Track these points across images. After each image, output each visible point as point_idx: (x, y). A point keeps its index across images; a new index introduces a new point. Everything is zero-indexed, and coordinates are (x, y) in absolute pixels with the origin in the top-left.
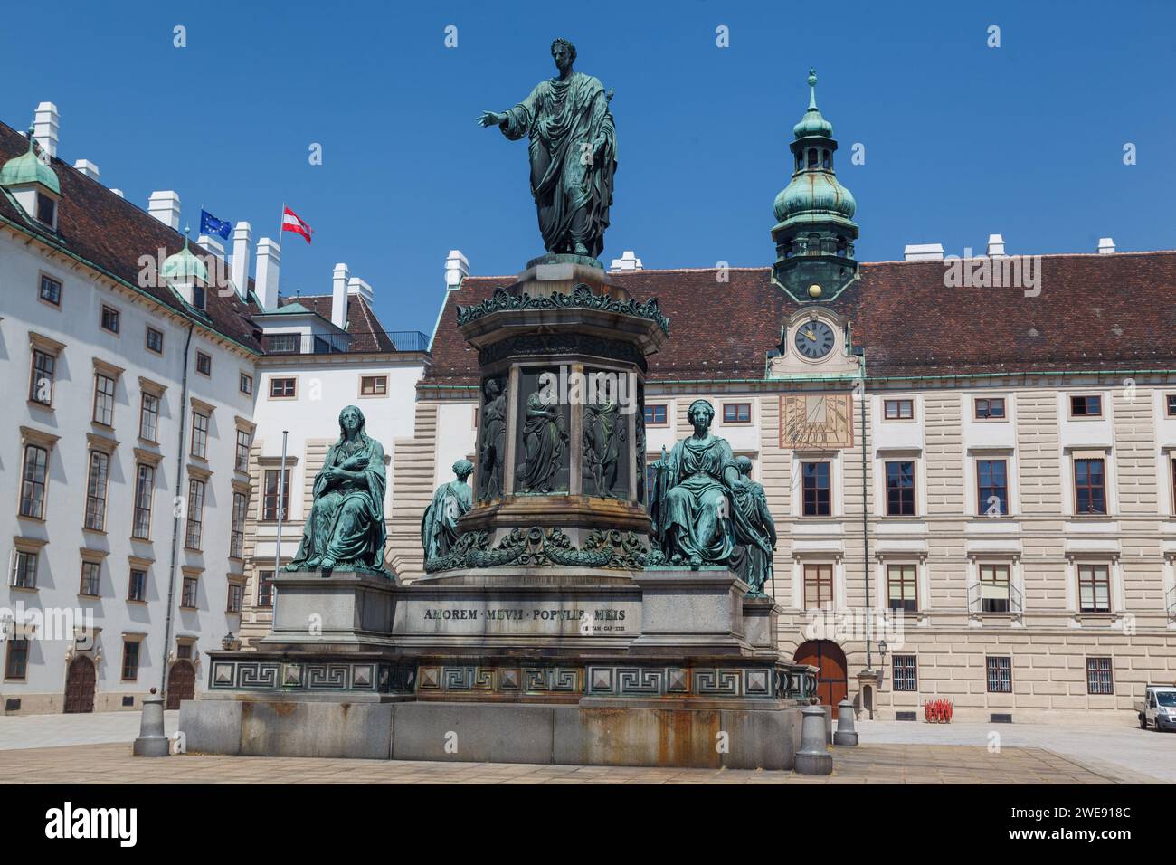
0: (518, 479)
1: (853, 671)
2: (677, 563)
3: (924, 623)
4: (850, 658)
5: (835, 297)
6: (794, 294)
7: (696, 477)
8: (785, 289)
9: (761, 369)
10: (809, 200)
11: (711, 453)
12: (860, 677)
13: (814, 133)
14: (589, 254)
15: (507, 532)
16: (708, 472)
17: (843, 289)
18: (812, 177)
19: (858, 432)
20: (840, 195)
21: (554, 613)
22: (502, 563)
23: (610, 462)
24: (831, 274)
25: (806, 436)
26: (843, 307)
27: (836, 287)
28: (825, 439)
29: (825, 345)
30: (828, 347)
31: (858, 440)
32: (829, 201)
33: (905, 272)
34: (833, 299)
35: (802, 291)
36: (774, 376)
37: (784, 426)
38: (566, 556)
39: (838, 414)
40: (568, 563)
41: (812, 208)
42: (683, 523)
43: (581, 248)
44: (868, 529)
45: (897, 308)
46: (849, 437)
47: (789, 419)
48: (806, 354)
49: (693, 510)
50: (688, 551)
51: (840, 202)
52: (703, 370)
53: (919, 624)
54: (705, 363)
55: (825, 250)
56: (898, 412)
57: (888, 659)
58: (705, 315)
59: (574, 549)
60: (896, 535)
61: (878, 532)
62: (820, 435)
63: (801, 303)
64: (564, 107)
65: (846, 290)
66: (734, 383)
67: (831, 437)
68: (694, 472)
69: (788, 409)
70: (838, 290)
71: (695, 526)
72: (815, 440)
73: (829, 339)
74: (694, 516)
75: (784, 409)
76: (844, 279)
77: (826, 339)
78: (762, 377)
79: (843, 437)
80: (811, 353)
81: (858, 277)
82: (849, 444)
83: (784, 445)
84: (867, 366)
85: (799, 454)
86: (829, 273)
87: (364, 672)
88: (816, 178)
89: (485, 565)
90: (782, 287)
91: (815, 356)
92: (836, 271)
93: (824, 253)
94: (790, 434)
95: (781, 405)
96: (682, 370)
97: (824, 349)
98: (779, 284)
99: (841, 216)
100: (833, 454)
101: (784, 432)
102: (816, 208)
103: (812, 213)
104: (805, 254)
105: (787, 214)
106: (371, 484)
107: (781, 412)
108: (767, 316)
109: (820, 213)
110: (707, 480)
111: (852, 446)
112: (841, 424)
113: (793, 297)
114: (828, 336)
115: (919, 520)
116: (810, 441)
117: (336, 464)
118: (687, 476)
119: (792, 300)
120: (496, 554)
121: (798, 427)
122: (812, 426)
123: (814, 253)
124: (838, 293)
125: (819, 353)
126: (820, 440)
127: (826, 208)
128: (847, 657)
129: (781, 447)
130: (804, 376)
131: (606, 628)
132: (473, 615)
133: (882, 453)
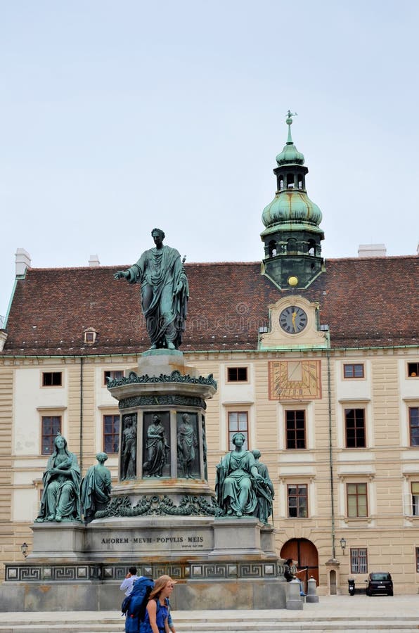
0: (144, 470)
1: (322, 560)
2: (230, 515)
3: (372, 525)
4: (320, 551)
5: (307, 286)
6: (278, 283)
7: (237, 471)
8: (271, 280)
9: (254, 341)
10: (288, 213)
11: (245, 460)
12: (327, 564)
13: (291, 161)
14: (176, 348)
15: (140, 498)
16: (243, 469)
17: (314, 279)
18: (290, 195)
19: (325, 387)
20: (310, 209)
21: (167, 539)
22: (139, 514)
23: (190, 461)
24: (305, 269)
25: (288, 391)
26: (314, 293)
27: (308, 278)
28: (301, 393)
29: (301, 324)
30: (303, 325)
31: (325, 393)
32: (303, 214)
33: (358, 267)
34: (306, 287)
35: (284, 283)
36: (263, 346)
37: (272, 384)
38: (172, 510)
39: (310, 374)
40: (173, 514)
41: (290, 219)
42: (232, 495)
43: (171, 345)
44: (333, 458)
45: (353, 295)
46: (319, 391)
47: (275, 378)
48: (288, 331)
49: (237, 490)
50: (235, 509)
51: (310, 215)
52: (212, 343)
53: (369, 525)
54: (213, 337)
55: (300, 251)
56: (354, 372)
57: (347, 551)
58: (213, 300)
59: (175, 506)
60: (353, 462)
61: (340, 460)
62: (298, 390)
63: (283, 290)
64: (160, 267)
65: (316, 280)
66: (235, 352)
67: (306, 392)
68: (236, 469)
69: (275, 372)
70: (310, 280)
71: (238, 497)
72: (294, 394)
73: (304, 320)
74: (237, 493)
75: (271, 371)
76: (314, 272)
77: (302, 320)
78: (255, 348)
79: (314, 391)
80: (291, 330)
81: (324, 270)
82: (319, 397)
83: (272, 397)
84: (331, 339)
85: (284, 404)
86: (303, 268)
87: (82, 571)
88: (293, 196)
89: (130, 515)
90: (269, 277)
91: (294, 332)
92: (307, 266)
93: (299, 253)
94: (275, 389)
95: (269, 368)
96: (197, 343)
97: (301, 327)
98: (267, 275)
99: (312, 225)
100: (307, 403)
101: (272, 388)
102: (293, 219)
103: (290, 223)
104: (285, 254)
105: (272, 223)
106: (73, 476)
107: (269, 374)
108: (259, 301)
109: (296, 223)
110: (242, 473)
111: (321, 398)
112: (313, 382)
113: (277, 285)
114: (303, 317)
115: (369, 450)
116: (291, 394)
117: (55, 466)
118: (233, 471)
119: (276, 288)
120: (136, 510)
121: (282, 385)
122: (291, 384)
123: (292, 253)
124: (310, 283)
125: (296, 330)
126: (297, 394)
127: (300, 219)
128: (318, 550)
129: (270, 399)
130: (286, 347)
131: (194, 546)
132: (126, 541)
133: (342, 402)
